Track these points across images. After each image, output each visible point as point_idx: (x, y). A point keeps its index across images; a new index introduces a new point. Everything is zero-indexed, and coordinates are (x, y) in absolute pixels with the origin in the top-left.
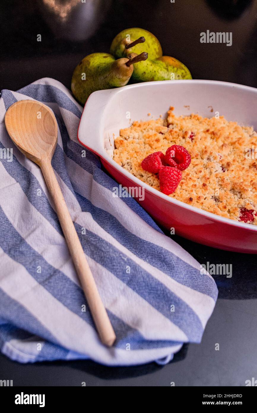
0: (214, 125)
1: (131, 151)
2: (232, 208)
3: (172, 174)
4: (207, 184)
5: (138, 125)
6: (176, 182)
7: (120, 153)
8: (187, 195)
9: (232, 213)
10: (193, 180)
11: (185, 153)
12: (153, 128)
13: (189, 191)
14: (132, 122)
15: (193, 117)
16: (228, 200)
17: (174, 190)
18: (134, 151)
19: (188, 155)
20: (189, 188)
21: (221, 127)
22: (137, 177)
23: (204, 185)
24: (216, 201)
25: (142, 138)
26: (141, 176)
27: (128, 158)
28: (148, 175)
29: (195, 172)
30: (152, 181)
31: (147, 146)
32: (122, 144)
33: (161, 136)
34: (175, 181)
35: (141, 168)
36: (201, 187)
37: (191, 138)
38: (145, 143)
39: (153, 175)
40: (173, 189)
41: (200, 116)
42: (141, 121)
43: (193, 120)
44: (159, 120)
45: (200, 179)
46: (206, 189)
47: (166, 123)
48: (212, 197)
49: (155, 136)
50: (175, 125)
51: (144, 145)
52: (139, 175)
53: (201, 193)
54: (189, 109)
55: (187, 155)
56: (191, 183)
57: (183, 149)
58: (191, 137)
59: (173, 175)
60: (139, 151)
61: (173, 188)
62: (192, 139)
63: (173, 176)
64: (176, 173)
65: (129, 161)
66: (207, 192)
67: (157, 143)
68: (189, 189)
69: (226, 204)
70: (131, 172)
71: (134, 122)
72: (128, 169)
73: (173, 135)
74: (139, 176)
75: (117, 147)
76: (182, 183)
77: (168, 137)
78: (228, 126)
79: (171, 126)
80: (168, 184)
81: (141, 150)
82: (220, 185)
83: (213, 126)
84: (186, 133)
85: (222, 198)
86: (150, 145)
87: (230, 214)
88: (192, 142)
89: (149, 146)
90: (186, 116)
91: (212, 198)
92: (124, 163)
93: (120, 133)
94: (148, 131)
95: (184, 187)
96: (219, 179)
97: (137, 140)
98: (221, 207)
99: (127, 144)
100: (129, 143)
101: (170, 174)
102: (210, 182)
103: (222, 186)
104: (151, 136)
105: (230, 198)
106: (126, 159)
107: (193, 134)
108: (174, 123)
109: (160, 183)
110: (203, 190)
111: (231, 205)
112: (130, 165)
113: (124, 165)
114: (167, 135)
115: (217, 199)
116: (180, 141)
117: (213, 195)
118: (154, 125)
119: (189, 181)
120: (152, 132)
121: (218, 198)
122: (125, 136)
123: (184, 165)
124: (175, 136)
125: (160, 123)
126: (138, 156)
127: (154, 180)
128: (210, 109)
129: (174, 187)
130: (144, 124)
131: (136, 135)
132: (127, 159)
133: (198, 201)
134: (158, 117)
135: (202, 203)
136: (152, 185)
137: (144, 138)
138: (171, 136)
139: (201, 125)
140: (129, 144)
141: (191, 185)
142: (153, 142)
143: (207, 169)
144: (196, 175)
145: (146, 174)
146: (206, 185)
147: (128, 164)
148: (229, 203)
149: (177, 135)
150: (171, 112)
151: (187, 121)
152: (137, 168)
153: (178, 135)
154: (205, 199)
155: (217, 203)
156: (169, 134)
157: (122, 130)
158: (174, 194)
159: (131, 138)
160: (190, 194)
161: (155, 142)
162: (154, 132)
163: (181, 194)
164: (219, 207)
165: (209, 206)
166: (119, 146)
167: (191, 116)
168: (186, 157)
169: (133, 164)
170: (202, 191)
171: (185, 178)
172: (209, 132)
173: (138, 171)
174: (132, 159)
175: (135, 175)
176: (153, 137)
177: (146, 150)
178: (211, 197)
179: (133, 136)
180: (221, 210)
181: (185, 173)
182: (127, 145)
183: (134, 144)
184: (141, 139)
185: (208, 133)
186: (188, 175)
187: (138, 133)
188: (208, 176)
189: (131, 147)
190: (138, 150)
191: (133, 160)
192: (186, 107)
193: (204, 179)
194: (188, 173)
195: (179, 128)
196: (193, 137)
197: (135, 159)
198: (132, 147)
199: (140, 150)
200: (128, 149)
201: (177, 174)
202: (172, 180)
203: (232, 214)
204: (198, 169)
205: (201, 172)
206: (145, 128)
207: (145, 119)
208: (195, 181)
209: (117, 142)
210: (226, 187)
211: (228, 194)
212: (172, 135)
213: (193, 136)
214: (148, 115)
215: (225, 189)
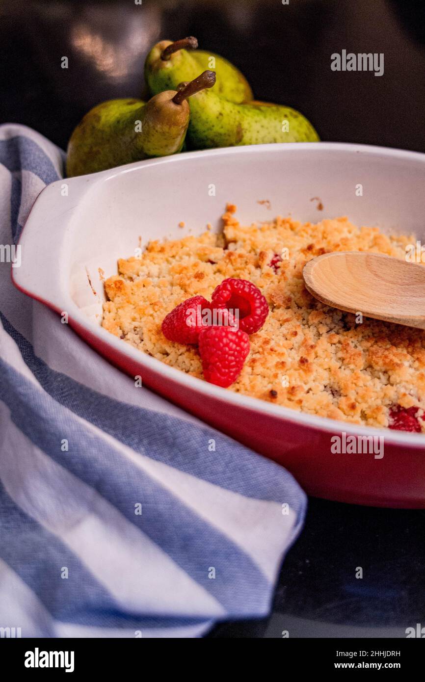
0: (325, 235)
1: (141, 303)
2: (370, 407)
3: (225, 340)
4: (311, 359)
5: (159, 249)
6: (236, 357)
7: (117, 309)
8: (265, 387)
9: (370, 418)
10: (279, 353)
11: (252, 293)
12: (191, 253)
13: (269, 378)
14: (144, 243)
15: (279, 223)
16: (360, 391)
17: (234, 376)
18: (148, 303)
19: (260, 299)
20: (268, 371)
21: (342, 239)
22: (155, 357)
23: (303, 361)
24: (333, 394)
25: (167, 276)
26: (163, 354)
27: (136, 318)
28: (179, 350)
29: (284, 336)
30: (187, 361)
31: (177, 289)
32: (119, 288)
33: (208, 268)
34: (233, 355)
35: (163, 337)
36: (296, 366)
37: (273, 266)
38: (172, 285)
39: (188, 350)
40: (232, 374)
41: (294, 220)
42: (166, 240)
43: (280, 229)
44: (205, 234)
45: (295, 349)
46: (308, 371)
47: (223, 241)
48: (325, 387)
49: (194, 268)
50: (239, 243)
51: (169, 287)
52: (160, 353)
53: (298, 379)
54: (269, 208)
55: (256, 299)
56: (274, 360)
57: (246, 286)
58: (273, 263)
59: (228, 341)
60: (159, 302)
61: (231, 372)
62: (277, 268)
63: (227, 345)
64: (234, 338)
65: (136, 324)
66: (312, 377)
67: (198, 281)
68: (270, 373)
69: (355, 399)
70: (143, 348)
71: (149, 243)
72: (134, 342)
73: (234, 264)
74: (159, 355)
75: (110, 296)
76: (254, 361)
77: (224, 268)
78: (358, 237)
79: (231, 246)
80: (218, 364)
81: (164, 299)
82: (340, 359)
83: (324, 238)
84: (262, 255)
85: (346, 388)
86: (183, 287)
87: (367, 420)
88: (276, 274)
89: (181, 289)
90: (263, 223)
91: (324, 391)
92: (126, 330)
93: (119, 268)
94: (181, 258)
95: (259, 369)
96: (337, 347)
97: (156, 279)
98: (345, 407)
99: (132, 290)
100: (137, 286)
101: (221, 340)
102: (318, 355)
103: (344, 361)
104: (186, 268)
105: (365, 386)
106: (130, 321)
107: (278, 257)
108: (237, 239)
109: (203, 364)
110: (301, 371)
111: (366, 402)
112: (140, 333)
113: (127, 334)
114: (221, 264)
115: (336, 391)
116: (250, 274)
117: (326, 382)
118: (194, 246)
119: (270, 356)
120: (187, 261)
121: (337, 389)
122: (129, 273)
123: (251, 319)
124: (239, 265)
125: (207, 241)
126: (156, 312)
127: (191, 360)
128: (316, 203)
129: (234, 370)
130: (172, 247)
131: (154, 270)
132: (134, 320)
133: (292, 398)
134: (204, 230)
135: (300, 402)
136: (187, 372)
137: (172, 273)
138: (230, 266)
139: (297, 238)
140: (135, 289)
141: (274, 363)
142: (190, 281)
143: (309, 327)
144: (285, 342)
145: (175, 348)
146: (307, 361)
147: (135, 330)
148: (363, 398)
149: (244, 262)
150: (229, 217)
151: (268, 233)
152: (153, 337)
153: (246, 262)
154: (308, 392)
155: (335, 400)
156: (225, 262)
157: (122, 260)
158: (237, 386)
159: (143, 276)
160: (272, 383)
161: (193, 279)
162: (193, 259)
163: (251, 384)
164: (340, 406)
165: (318, 407)
166: (115, 294)
167: (275, 222)
168: (255, 303)
169: (145, 330)
170: (299, 375)
171: (261, 350)
172: (314, 250)
173: (156, 344)
174: (143, 320)
175: (150, 355)
176: (191, 270)
177: (175, 296)
178: (322, 388)
179: (147, 273)
180: (345, 414)
181: (261, 340)
182: (131, 292)
183: (147, 288)
184: (164, 277)
185: (310, 252)
186: (267, 342)
187: (159, 264)
188: (311, 342)
189: (141, 293)
190: (157, 300)
191: (145, 322)
192: (262, 203)
193: (303, 349)
194: (265, 339)
195: (249, 248)
196: (279, 264)
197: (151, 318)
198: (143, 294)
199: (161, 300)
200: (134, 299)
201: (237, 340)
202: (226, 353)
203: (371, 421)
204: (289, 330)
205: (295, 334)
206: (174, 253)
207: (175, 235)
208: (283, 354)
209: (109, 286)
210: (354, 363)
211: (358, 378)
212: (232, 264)
213: (276, 262)
214: (181, 226)
215: (352, 366)
